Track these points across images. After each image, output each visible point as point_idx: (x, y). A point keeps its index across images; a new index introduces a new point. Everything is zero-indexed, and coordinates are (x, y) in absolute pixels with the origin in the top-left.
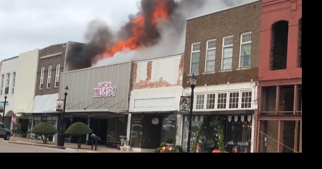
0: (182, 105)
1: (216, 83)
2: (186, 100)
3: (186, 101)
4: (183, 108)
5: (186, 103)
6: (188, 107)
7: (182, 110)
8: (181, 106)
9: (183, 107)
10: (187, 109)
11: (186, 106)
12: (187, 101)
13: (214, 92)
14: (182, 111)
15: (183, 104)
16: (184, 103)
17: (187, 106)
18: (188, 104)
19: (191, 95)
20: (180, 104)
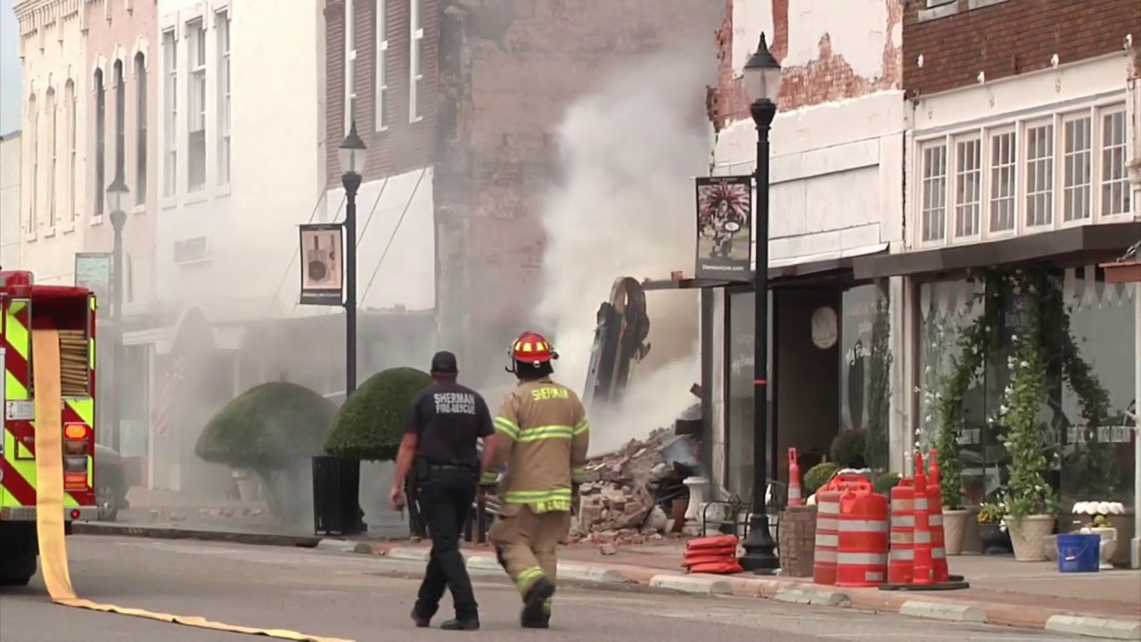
0: (708, 231)
1: (1013, 65)
2: (731, 200)
3: (730, 207)
4: (717, 249)
5: (733, 216)
6: (742, 239)
7: (713, 259)
8: (707, 237)
9: (717, 239)
10: (737, 252)
11: (733, 232)
12: (738, 203)
13: (1009, 120)
14: (709, 263)
15: (718, 224)
16: (720, 218)
17: (735, 236)
18: (741, 223)
19: (755, 166)
20: (700, 228)
